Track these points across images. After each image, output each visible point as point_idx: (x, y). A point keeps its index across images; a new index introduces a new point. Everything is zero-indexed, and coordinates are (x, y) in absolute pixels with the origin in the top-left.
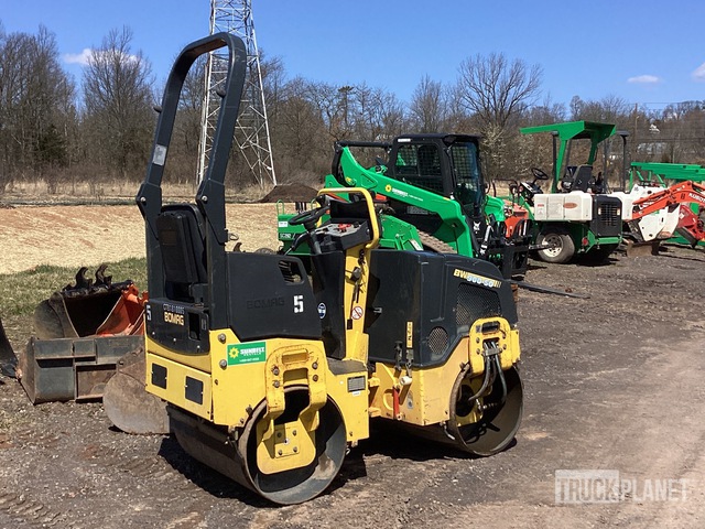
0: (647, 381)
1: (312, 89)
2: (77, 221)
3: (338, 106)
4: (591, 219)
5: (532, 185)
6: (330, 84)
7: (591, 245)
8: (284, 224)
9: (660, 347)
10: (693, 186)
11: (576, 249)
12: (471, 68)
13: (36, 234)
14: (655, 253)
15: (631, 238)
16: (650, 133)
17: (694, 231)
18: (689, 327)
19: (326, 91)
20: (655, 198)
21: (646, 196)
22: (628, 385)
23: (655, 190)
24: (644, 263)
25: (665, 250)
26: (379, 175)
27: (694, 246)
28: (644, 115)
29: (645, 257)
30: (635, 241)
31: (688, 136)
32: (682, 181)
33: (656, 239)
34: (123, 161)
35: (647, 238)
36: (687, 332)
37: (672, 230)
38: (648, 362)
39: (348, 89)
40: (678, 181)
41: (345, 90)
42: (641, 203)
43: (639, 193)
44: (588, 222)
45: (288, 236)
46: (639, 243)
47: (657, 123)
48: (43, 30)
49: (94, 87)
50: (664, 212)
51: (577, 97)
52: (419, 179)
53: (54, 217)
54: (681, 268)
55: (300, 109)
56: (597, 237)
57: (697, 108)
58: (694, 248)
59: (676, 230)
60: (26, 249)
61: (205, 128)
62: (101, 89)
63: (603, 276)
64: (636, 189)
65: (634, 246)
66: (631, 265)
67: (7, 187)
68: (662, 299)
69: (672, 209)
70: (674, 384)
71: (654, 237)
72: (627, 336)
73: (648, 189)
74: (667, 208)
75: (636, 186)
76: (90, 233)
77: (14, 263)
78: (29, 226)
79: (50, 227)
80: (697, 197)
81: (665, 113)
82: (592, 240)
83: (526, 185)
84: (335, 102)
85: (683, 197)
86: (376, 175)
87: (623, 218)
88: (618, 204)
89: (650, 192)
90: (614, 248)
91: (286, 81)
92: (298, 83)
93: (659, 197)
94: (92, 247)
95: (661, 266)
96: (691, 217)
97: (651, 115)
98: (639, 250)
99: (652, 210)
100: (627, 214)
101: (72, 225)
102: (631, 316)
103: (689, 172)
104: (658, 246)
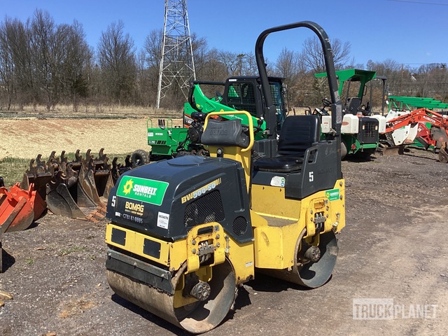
0: (367, 270)
1: (223, 55)
2: (66, 128)
3: (237, 65)
4: (357, 132)
5: (322, 110)
6: (232, 53)
7: (358, 149)
8: (151, 135)
9: (388, 232)
10: (426, 111)
11: (348, 151)
12: (310, 44)
13: (40, 135)
14: (401, 152)
15: (387, 143)
16: (411, 81)
17: (427, 139)
18: (412, 214)
19: (230, 57)
20: (402, 118)
21: (397, 117)
22: (351, 273)
23: (403, 114)
24: (393, 160)
25: (408, 151)
26: (217, 103)
27: (427, 149)
28: (408, 71)
29: (394, 156)
30: (389, 145)
31: (432, 82)
32: (420, 108)
33: (403, 144)
34: (118, 94)
35: (397, 144)
36: (410, 218)
37: (413, 139)
38: (374, 248)
39: (242, 55)
40: (418, 108)
41: (241, 56)
42: (394, 121)
43: (393, 115)
44: (356, 134)
45: (154, 142)
46: (391, 146)
47: (415, 75)
48: (76, 22)
49: (104, 54)
50: (408, 128)
51: (371, 61)
52: (242, 106)
53: (53, 126)
54: (416, 163)
55: (214, 66)
56: (362, 144)
57: (438, 67)
58: (427, 150)
59: (416, 138)
60: (31, 145)
61: (161, 76)
62: (107, 55)
63: (364, 170)
64: (391, 113)
65: (387, 149)
66: (385, 162)
67: (51, 108)
68: (399, 187)
69: (413, 125)
70: (388, 274)
71: (401, 143)
72: (365, 220)
73: (398, 113)
74: (410, 125)
75: (391, 111)
76: (73, 135)
77: (21, 153)
78: (37, 131)
79: (49, 131)
80: (428, 119)
81: (420, 70)
82: (358, 146)
83: (318, 110)
84: (235, 62)
85: (419, 118)
86: (215, 103)
87: (379, 132)
88: (376, 122)
89: (399, 115)
90: (373, 150)
91: (208, 51)
92: (215, 52)
93: (404, 118)
94: (71, 143)
95: (403, 163)
96: (425, 130)
97: (412, 71)
98: (391, 151)
99: (400, 126)
100: (382, 129)
101: (63, 131)
102: (374, 202)
103: (426, 103)
104: (403, 149)
